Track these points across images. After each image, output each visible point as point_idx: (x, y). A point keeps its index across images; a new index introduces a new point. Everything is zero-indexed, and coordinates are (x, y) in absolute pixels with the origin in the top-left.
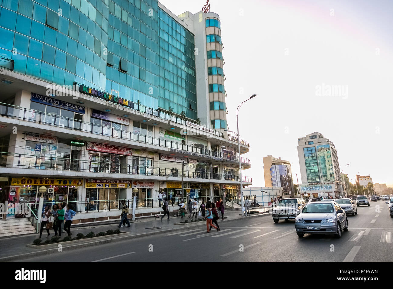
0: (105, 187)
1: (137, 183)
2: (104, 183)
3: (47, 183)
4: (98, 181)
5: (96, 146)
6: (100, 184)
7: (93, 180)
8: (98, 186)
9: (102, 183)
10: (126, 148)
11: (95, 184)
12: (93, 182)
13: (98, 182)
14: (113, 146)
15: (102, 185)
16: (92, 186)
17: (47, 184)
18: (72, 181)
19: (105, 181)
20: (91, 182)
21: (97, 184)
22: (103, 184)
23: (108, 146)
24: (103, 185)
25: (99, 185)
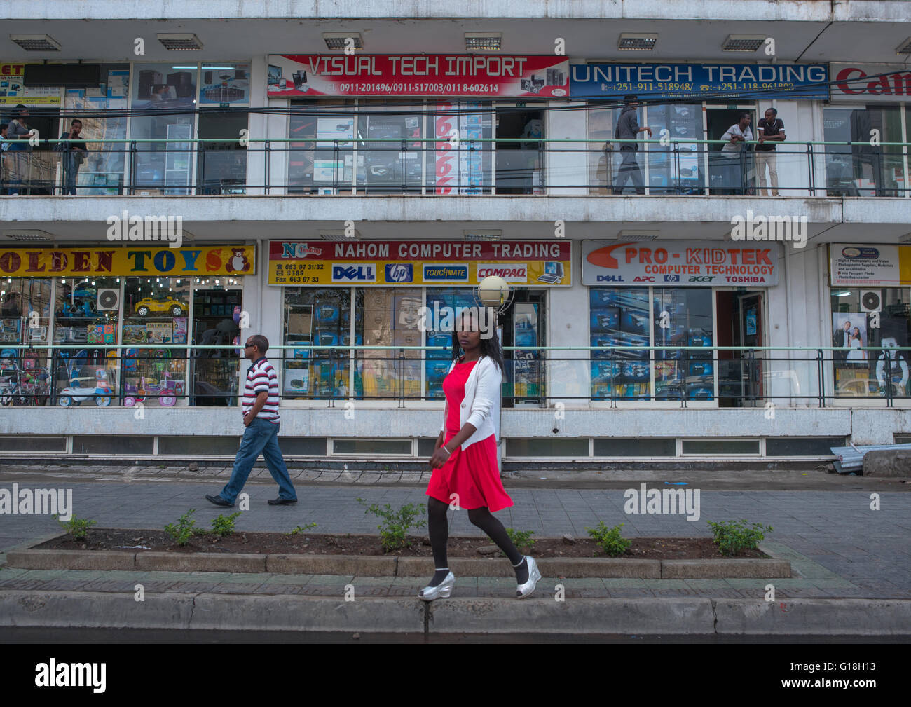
0: (389, 279)
1: (619, 255)
2: (376, 258)
3: (84, 266)
4: (339, 250)
5: (321, 69)
6: (356, 266)
7: (310, 244)
8: (345, 279)
9: (367, 258)
10: (521, 60)
11: (320, 267)
12: (310, 257)
13: (339, 258)
14: (432, 58)
15: (369, 270)
16: (305, 279)
17: (81, 269)
18: (197, 253)
19: (384, 251)
20: (298, 254)
21: (336, 269)
22: (374, 266)
23: (398, 63)
24: (373, 273)
25: (349, 274)
